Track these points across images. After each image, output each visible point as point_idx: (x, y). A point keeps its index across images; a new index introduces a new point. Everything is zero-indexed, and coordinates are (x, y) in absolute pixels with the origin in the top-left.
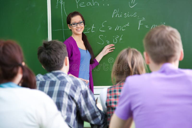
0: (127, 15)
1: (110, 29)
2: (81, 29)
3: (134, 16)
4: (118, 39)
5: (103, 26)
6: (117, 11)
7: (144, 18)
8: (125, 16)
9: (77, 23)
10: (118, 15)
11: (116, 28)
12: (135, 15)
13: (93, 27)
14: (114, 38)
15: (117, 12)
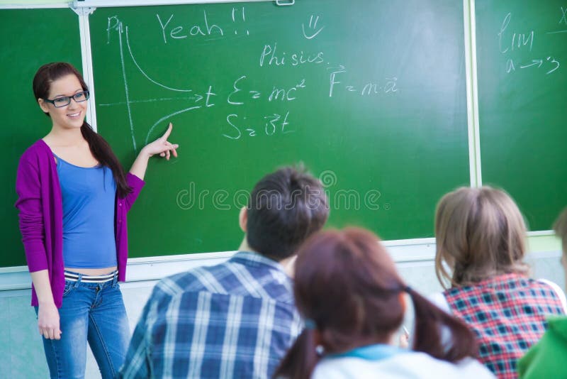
0: (298, 58)
1: (255, 97)
2: (80, 112)
3: (316, 60)
4: (278, 124)
5: (237, 90)
6: (273, 49)
7: (343, 67)
8: (295, 62)
9: (70, 97)
10: (275, 60)
11: (272, 95)
12: (318, 60)
13: (209, 93)
14: (268, 121)
15: (272, 51)
